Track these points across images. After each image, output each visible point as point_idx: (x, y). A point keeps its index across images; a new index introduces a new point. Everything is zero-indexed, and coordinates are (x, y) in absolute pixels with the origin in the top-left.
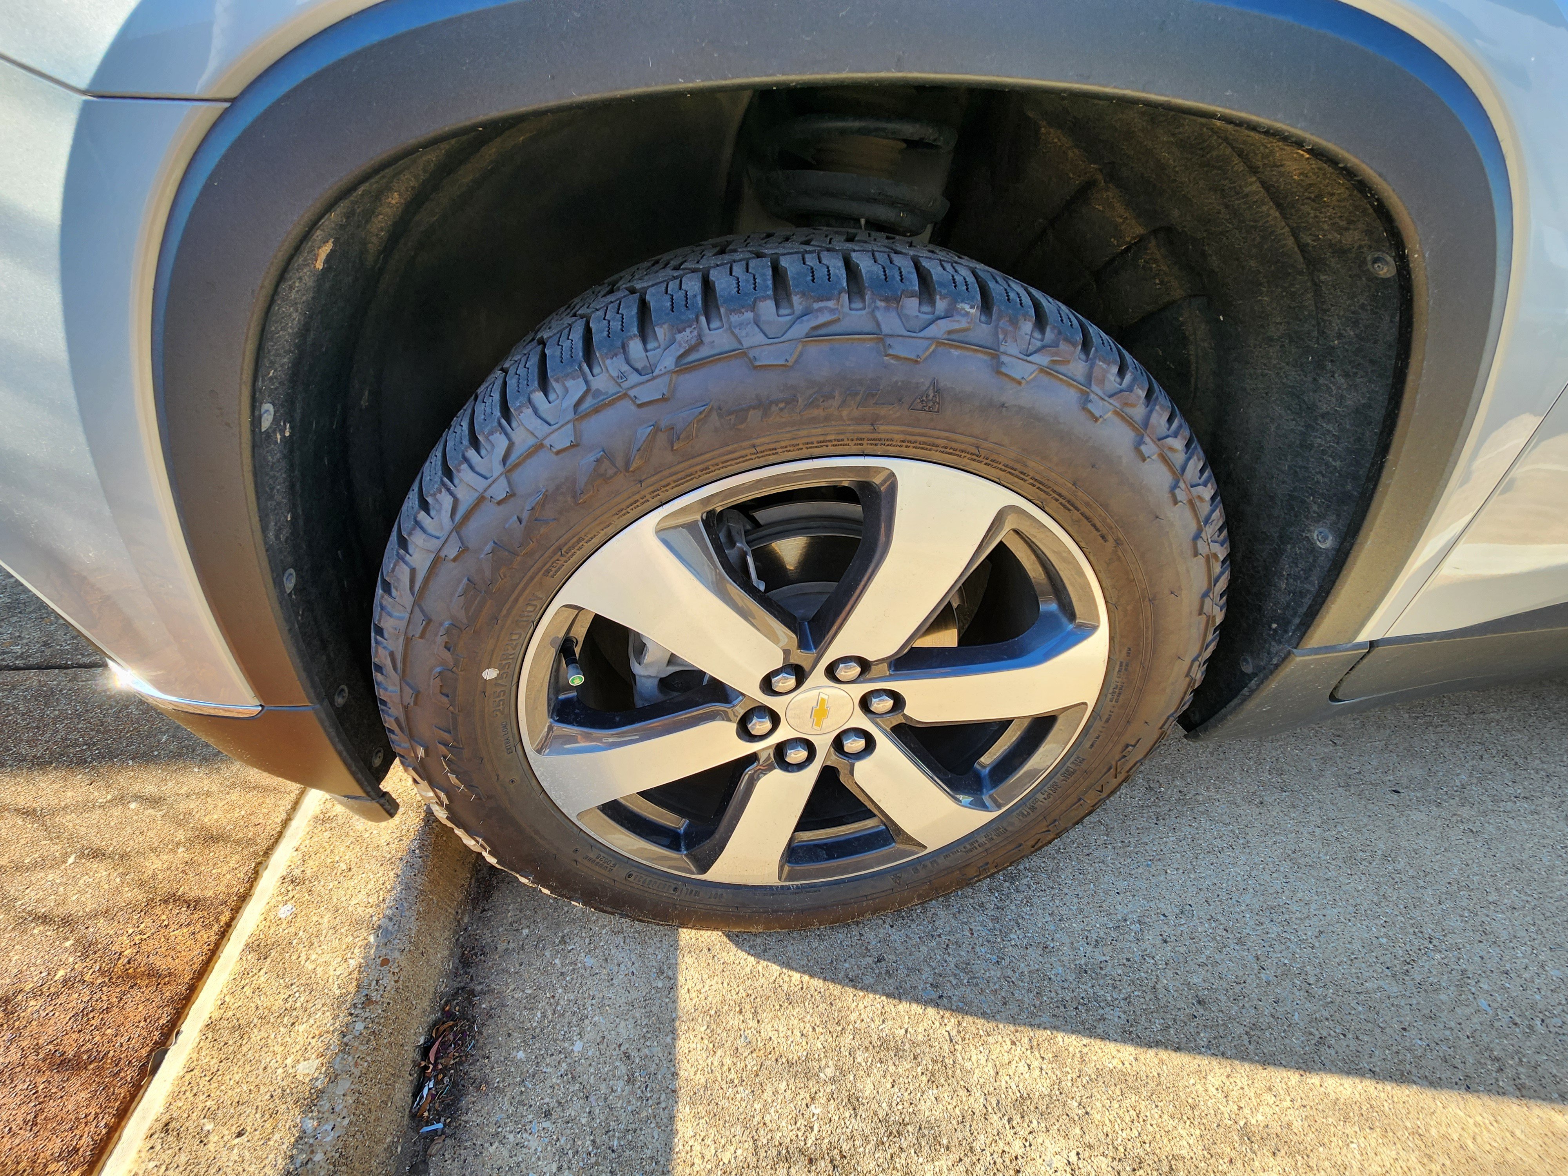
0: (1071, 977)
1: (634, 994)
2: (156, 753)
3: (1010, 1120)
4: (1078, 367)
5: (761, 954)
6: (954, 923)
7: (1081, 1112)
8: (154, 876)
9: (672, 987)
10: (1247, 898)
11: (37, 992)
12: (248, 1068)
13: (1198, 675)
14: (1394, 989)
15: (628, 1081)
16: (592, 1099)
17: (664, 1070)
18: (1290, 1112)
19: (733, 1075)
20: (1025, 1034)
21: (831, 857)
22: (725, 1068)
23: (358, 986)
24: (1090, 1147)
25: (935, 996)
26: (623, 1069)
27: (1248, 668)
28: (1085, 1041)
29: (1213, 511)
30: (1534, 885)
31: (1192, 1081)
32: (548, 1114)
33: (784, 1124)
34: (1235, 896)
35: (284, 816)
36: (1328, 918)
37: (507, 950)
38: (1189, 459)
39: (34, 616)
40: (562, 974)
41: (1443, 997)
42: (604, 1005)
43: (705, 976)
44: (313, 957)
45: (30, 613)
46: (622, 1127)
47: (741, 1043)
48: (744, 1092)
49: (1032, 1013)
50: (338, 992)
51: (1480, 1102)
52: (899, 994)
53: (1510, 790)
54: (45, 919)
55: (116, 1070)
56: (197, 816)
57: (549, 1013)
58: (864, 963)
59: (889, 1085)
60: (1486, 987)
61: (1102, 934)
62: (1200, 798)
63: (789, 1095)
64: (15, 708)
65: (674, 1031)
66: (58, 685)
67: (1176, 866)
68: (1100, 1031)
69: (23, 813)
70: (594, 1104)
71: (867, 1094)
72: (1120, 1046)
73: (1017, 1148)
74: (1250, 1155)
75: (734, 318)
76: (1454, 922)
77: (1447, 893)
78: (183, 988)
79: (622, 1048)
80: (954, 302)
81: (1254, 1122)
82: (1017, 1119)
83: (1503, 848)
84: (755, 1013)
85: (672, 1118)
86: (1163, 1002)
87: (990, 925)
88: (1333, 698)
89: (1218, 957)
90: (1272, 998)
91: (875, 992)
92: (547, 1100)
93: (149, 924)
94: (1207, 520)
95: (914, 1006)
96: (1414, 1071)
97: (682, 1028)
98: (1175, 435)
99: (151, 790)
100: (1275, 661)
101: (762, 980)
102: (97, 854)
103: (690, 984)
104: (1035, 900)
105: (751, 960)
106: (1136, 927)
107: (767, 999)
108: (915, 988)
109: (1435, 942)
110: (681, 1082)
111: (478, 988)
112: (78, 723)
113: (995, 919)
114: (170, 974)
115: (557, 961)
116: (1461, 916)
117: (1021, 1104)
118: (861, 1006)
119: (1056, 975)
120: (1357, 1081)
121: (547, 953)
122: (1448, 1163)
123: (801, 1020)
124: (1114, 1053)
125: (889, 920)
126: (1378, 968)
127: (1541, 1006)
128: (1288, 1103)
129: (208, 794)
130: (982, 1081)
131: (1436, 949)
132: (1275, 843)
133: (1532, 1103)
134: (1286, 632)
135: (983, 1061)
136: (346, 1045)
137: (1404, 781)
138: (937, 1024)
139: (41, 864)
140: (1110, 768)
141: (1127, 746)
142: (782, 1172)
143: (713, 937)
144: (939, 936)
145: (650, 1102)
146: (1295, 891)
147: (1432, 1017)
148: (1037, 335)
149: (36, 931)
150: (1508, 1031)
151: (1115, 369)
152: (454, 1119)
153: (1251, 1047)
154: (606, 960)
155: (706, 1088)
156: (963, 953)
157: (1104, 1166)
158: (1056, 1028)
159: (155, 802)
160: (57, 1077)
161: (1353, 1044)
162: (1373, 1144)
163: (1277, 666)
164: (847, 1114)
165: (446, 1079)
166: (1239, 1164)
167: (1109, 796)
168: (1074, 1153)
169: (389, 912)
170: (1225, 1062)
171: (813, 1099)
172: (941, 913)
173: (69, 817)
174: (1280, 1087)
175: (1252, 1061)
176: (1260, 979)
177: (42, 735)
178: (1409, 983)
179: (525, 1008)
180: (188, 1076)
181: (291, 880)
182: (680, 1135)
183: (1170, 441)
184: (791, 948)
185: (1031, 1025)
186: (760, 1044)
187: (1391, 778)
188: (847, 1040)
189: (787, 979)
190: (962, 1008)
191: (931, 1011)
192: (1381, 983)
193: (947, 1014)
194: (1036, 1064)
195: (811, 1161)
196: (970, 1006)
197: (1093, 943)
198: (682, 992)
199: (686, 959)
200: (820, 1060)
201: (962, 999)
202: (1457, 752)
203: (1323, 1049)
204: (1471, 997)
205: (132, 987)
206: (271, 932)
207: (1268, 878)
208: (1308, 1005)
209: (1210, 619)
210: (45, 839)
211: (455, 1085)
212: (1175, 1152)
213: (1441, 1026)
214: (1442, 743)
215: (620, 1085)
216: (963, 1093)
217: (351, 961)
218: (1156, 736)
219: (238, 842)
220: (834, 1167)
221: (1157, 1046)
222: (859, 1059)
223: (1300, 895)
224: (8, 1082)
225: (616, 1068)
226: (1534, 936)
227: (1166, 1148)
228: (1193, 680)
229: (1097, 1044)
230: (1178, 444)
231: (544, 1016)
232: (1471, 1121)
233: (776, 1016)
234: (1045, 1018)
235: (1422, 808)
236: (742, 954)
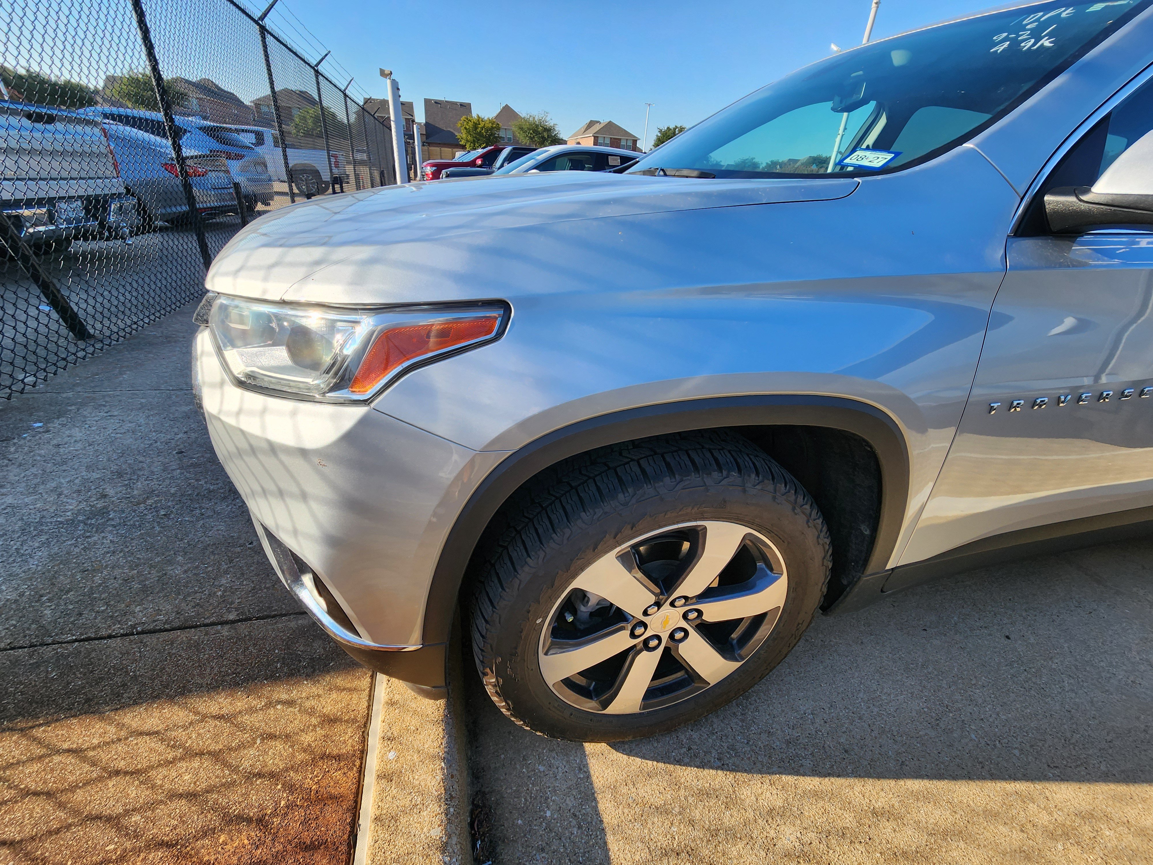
0: (784, 746)
1: (570, 783)
2: (278, 675)
3: (767, 821)
4: (771, 487)
5: (629, 753)
6: (722, 725)
7: (799, 812)
8: (309, 745)
9: (588, 777)
10: (861, 695)
11: (274, 814)
12: (405, 837)
13: (825, 590)
14: (933, 734)
15: (579, 828)
16: (563, 839)
17: (595, 820)
18: (893, 799)
19: (630, 818)
20: (767, 778)
21: (663, 695)
22: (625, 814)
23: (445, 789)
24: (805, 828)
25: (720, 764)
26: (574, 822)
27: (845, 582)
28: (796, 778)
29: (822, 527)
30: (992, 673)
31: (847, 791)
32: (543, 850)
33: (661, 838)
34: (855, 694)
35: (366, 704)
36: (900, 701)
37: (495, 768)
38: (812, 511)
39: (161, 595)
40: (529, 777)
41: (955, 735)
42: (556, 790)
43: (604, 769)
44: (417, 777)
45: (158, 593)
46: (582, 851)
47: (630, 801)
48: (637, 825)
49: (769, 767)
50: (436, 793)
51: (975, 784)
52: (702, 766)
53: (978, 624)
54: (260, 775)
55: (335, 847)
56: (318, 709)
57: (528, 798)
58: (682, 752)
59: (707, 812)
60: (973, 728)
61: (795, 722)
62: (832, 643)
63: (660, 824)
64: (180, 656)
65: (595, 799)
66: (199, 639)
67: (825, 681)
68: (802, 772)
69: (217, 718)
70: (564, 841)
71: (697, 818)
72: (812, 778)
73: (772, 834)
74: (878, 822)
75: (656, 485)
76: (958, 697)
77: (953, 682)
78: (351, 803)
79: (571, 811)
80: (729, 472)
81: (877, 806)
82: (770, 820)
83: (976, 655)
84: (634, 784)
85: (605, 843)
86: (829, 753)
87: (740, 724)
88: (882, 591)
89: (851, 727)
90: (878, 745)
91: (691, 766)
92: (540, 843)
93: (319, 771)
94: (821, 531)
95: (711, 771)
96: (945, 773)
97: (599, 797)
98: (806, 504)
99: (284, 696)
100: (855, 580)
101: (633, 767)
102: (272, 737)
103: (597, 774)
104: (760, 708)
105: (625, 757)
106: (811, 717)
107: (638, 776)
108: (710, 761)
109: (949, 708)
110: (605, 825)
111: (487, 790)
112: (223, 661)
113: (743, 721)
114: (341, 796)
115: (524, 770)
116: (960, 693)
117: (771, 813)
118: (685, 774)
119: (777, 746)
120: (921, 781)
121: (518, 766)
122: (963, 813)
123: (658, 785)
124: (810, 782)
125: (690, 728)
126: (925, 724)
127: (998, 734)
128: (891, 796)
129: (319, 696)
130: (750, 804)
131: (950, 711)
132: (871, 664)
133: (997, 781)
134: (858, 567)
135: (749, 794)
136: (449, 819)
137: (928, 624)
138: (724, 778)
139: (242, 746)
140: (792, 635)
141: (799, 624)
142: (665, 861)
143: (602, 747)
144: (716, 733)
145: (593, 837)
146: (883, 689)
147: (951, 746)
148: (757, 478)
149: (258, 782)
150: (984, 748)
151: (783, 485)
152: (496, 859)
153: (872, 770)
154: (550, 766)
155: (618, 826)
156: (730, 740)
157: (813, 837)
158: (780, 773)
159: (290, 703)
160: (307, 854)
161: (917, 763)
162: (931, 810)
163: (856, 582)
164: (690, 829)
165: (486, 839)
166: (873, 827)
167: (792, 648)
168: (799, 832)
169: (446, 750)
170: (861, 780)
171: (672, 824)
172: (715, 720)
173: (245, 718)
174: (887, 788)
175: (873, 777)
176: (872, 736)
177: (205, 670)
178: (939, 730)
179: (515, 797)
180: (376, 845)
181: (388, 739)
182: (611, 850)
183: (804, 506)
184: (643, 748)
185: (769, 773)
186: (640, 800)
187: (922, 622)
188: (682, 792)
189: (645, 765)
190: (734, 769)
191: (720, 772)
192: (927, 731)
193: (728, 773)
194: (774, 792)
195: (677, 854)
196: (738, 768)
197: (792, 727)
198: (594, 778)
199: (592, 760)
200: (671, 804)
201: (734, 764)
202: (952, 605)
203: (904, 767)
204: (967, 733)
205: (324, 805)
206: (389, 767)
207: (869, 683)
208: (895, 746)
209: (827, 567)
210: (238, 731)
211: (491, 842)
212: (844, 826)
213: (955, 749)
214: (944, 601)
215: (575, 831)
216: (743, 811)
217: (437, 777)
218: (810, 618)
219: (347, 721)
220: (689, 855)
221: (829, 776)
222: (690, 801)
223: (885, 690)
224: (282, 860)
225: (570, 822)
226: (993, 699)
227: (840, 824)
228: (823, 592)
229: (801, 778)
230: (807, 507)
231: (526, 800)
232: (971, 793)
233: (645, 785)
234: (775, 769)
235: (938, 638)
236: (620, 755)
